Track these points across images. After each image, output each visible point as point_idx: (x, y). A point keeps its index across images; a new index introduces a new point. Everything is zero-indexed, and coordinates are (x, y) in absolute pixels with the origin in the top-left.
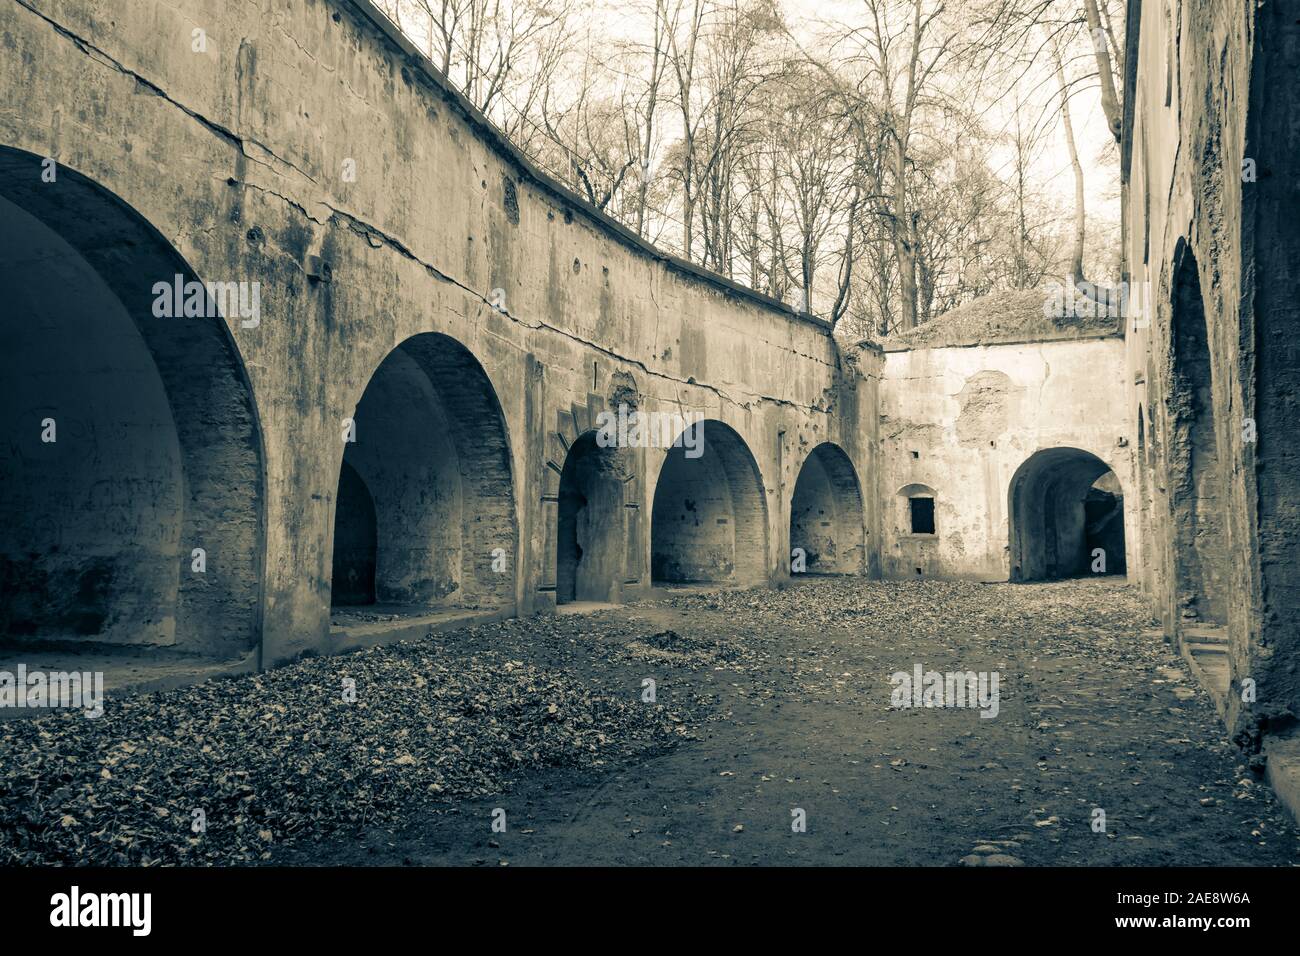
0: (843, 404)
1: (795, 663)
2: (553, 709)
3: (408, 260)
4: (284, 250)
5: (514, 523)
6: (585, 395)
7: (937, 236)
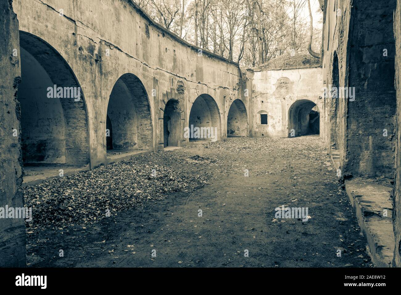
0: (242, 87)
1: (231, 163)
2: (171, 177)
3: (121, 52)
4: (88, 52)
5: (152, 126)
6: (170, 88)
7: (269, 34)
